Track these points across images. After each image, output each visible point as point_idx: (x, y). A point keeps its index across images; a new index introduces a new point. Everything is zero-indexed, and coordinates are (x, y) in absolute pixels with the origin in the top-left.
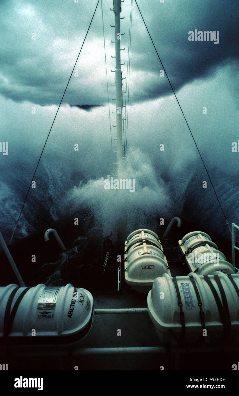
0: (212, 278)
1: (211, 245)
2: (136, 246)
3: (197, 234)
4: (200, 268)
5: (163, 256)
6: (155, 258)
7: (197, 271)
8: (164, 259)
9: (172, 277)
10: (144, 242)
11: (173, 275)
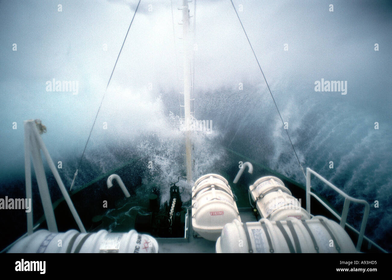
0: (285, 224)
1: (283, 191)
2: (204, 192)
3: (269, 179)
4: (272, 214)
5: (233, 202)
6: (225, 204)
7: (269, 217)
8: (233, 205)
9: (242, 223)
10: (213, 187)
11: (244, 221)
